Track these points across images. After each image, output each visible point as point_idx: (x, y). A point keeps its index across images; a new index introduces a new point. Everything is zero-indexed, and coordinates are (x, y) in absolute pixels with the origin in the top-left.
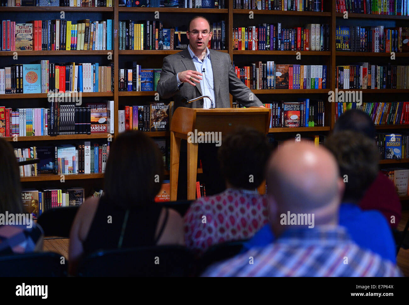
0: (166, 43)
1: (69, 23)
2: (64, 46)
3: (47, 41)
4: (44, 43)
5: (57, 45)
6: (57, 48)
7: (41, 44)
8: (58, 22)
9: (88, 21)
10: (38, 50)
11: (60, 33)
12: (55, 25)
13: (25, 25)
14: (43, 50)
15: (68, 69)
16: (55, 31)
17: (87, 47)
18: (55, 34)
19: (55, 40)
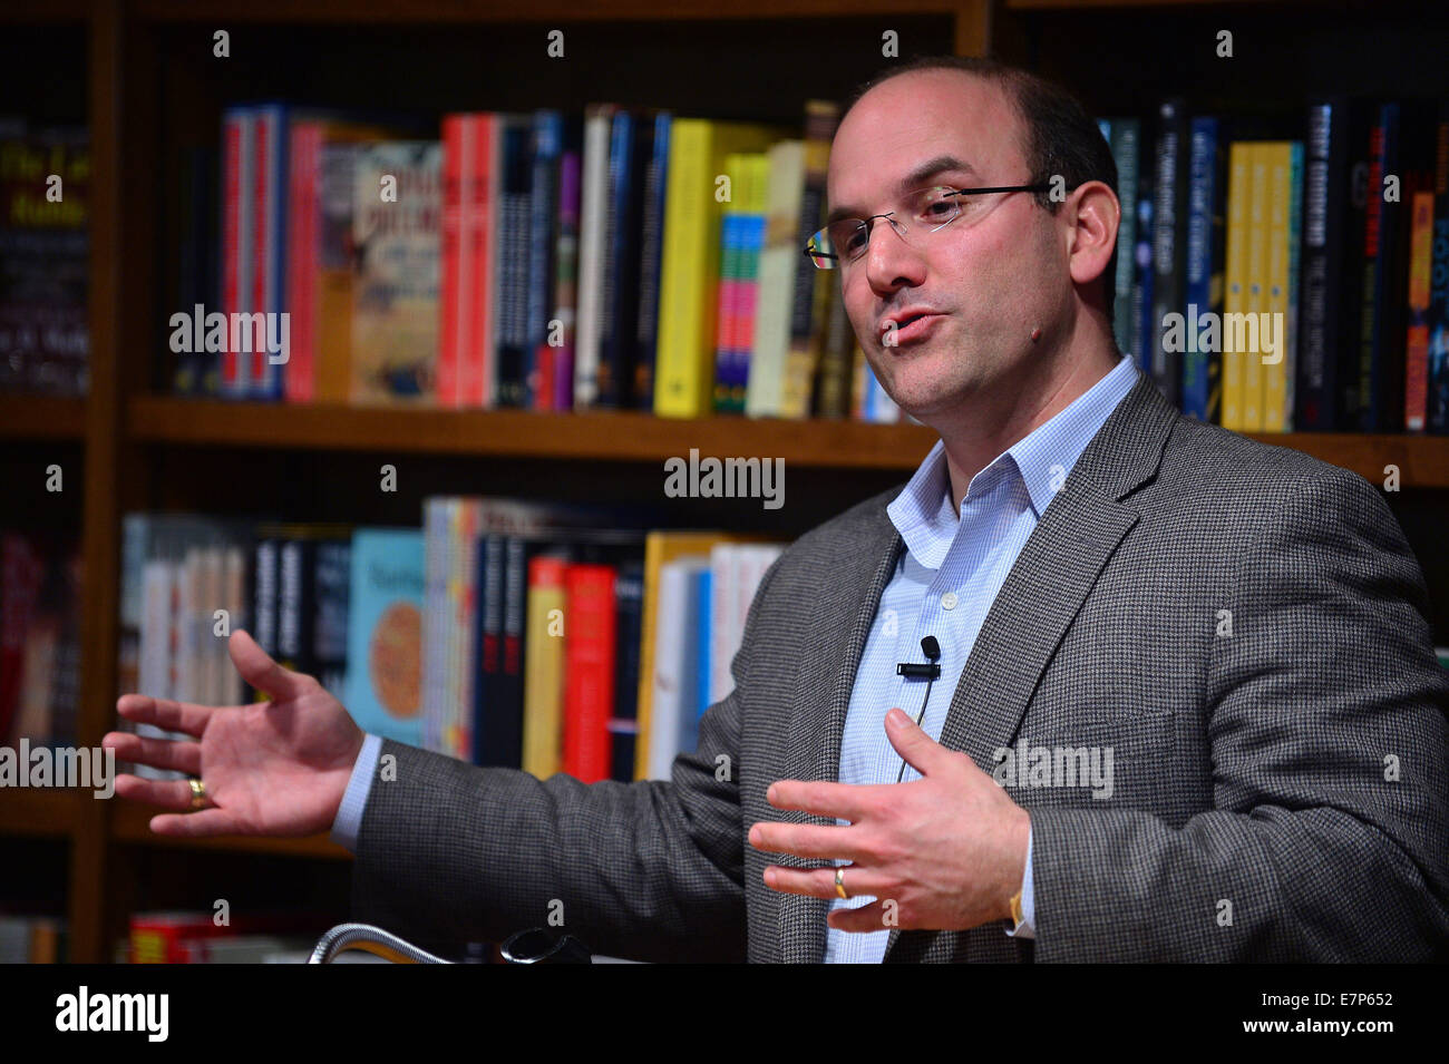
1: (688, 141)
2: (642, 374)
3: (527, 313)
4: (509, 336)
5: (587, 361)
6: (585, 391)
7: (490, 340)
8: (597, 132)
9: (820, 118)
10: (459, 400)
11: (608, 236)
12: (567, 165)
13: (418, 158)
14: (504, 403)
15: (628, 600)
16: (565, 215)
17: (802, 386)
18: (565, 246)
19: (574, 305)
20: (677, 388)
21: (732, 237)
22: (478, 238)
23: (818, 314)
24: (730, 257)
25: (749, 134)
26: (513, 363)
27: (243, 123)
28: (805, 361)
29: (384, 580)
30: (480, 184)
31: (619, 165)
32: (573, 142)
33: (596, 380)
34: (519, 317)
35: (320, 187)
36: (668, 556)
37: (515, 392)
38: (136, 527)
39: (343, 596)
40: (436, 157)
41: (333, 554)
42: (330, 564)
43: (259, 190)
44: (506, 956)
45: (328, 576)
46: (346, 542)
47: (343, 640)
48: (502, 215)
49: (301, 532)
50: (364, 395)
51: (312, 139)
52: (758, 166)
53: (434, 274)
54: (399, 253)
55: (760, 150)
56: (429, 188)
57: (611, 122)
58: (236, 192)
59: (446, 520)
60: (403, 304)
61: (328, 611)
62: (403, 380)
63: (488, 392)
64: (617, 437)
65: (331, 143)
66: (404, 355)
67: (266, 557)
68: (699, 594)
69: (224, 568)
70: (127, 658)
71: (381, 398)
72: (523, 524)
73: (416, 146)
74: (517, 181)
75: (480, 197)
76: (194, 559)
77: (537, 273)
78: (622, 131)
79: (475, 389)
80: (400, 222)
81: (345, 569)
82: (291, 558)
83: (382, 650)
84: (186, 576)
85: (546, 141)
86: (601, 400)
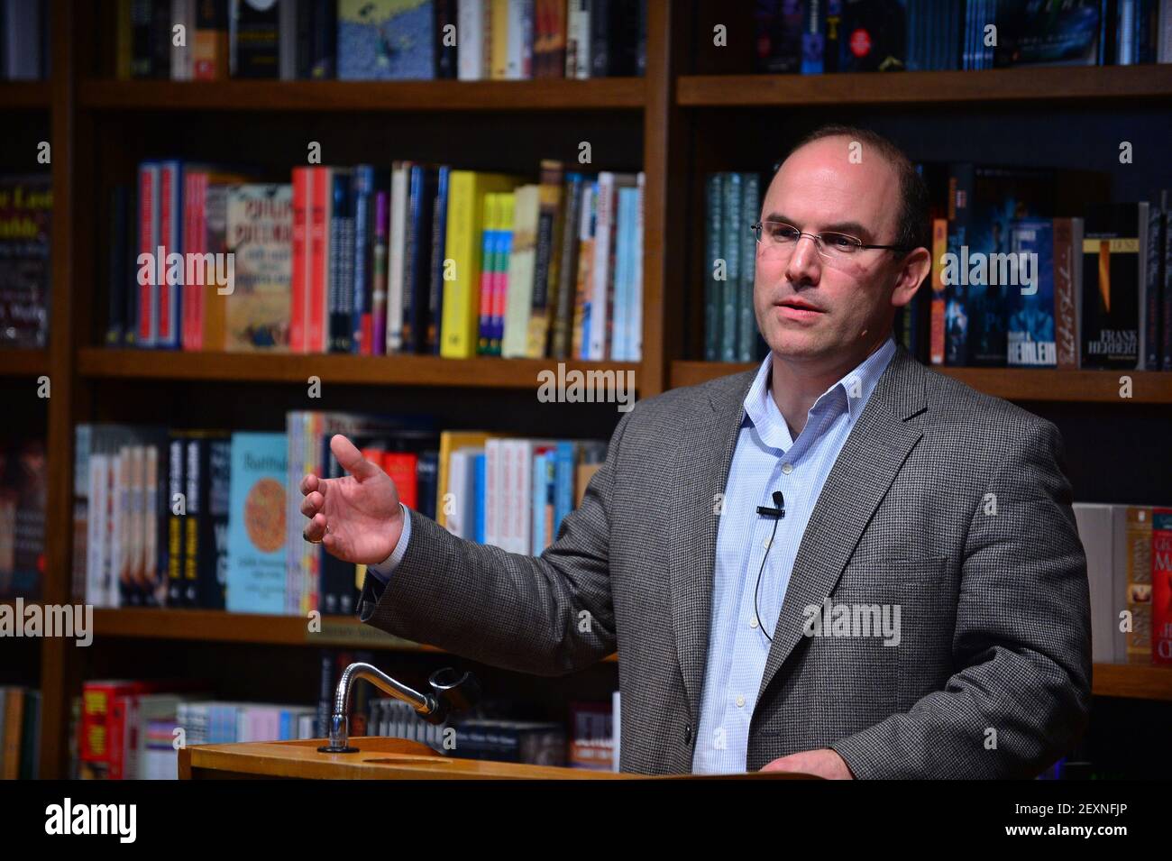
0: (1031, 323)
1: (461, 185)
2: (432, 331)
3: (353, 293)
4: (340, 308)
5: (395, 323)
6: (393, 342)
7: (326, 310)
8: (399, 179)
9: (550, 171)
10: (306, 349)
11: (407, 245)
12: (380, 198)
13: (271, 194)
14: (335, 349)
15: (427, 474)
16: (379, 232)
17: (541, 339)
18: (379, 250)
19: (385, 288)
20: (455, 340)
21: (489, 245)
22: (317, 245)
23: (550, 293)
24: (488, 257)
25: (499, 180)
26: (341, 325)
27: (152, 171)
28: (542, 323)
29: (251, 463)
30: (318, 211)
31: (415, 199)
32: (383, 185)
33: (401, 335)
34: (347, 294)
35: (206, 212)
36: (454, 447)
37: (344, 343)
38: (84, 432)
39: (225, 474)
40: (285, 193)
41: (220, 448)
42: (219, 454)
43: (163, 215)
44: (433, 684)
45: (217, 462)
46: (228, 440)
47: (226, 503)
48: (334, 231)
49: (200, 434)
50: (233, 345)
51: (199, 182)
52: (506, 200)
53: (287, 267)
54: (258, 255)
55: (510, 190)
56: (280, 213)
57: (410, 173)
58: (149, 217)
59: (303, 425)
60: (261, 287)
61: (217, 483)
62: (261, 336)
63: (325, 344)
64: (416, 371)
65: (212, 185)
66: (262, 320)
67: (176, 449)
68: (476, 472)
69: (145, 457)
70: (78, 517)
71: (248, 348)
72: (351, 428)
73: (271, 187)
74: (344, 209)
75: (318, 220)
76: (125, 452)
77: (359, 268)
78: (416, 178)
79: (315, 342)
80: (260, 234)
81: (227, 457)
82: (193, 450)
83: (252, 508)
84: (118, 463)
85: (364, 184)
86: (404, 348)
